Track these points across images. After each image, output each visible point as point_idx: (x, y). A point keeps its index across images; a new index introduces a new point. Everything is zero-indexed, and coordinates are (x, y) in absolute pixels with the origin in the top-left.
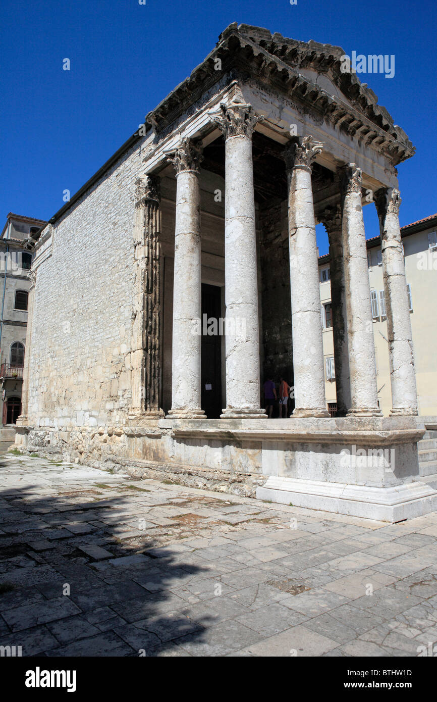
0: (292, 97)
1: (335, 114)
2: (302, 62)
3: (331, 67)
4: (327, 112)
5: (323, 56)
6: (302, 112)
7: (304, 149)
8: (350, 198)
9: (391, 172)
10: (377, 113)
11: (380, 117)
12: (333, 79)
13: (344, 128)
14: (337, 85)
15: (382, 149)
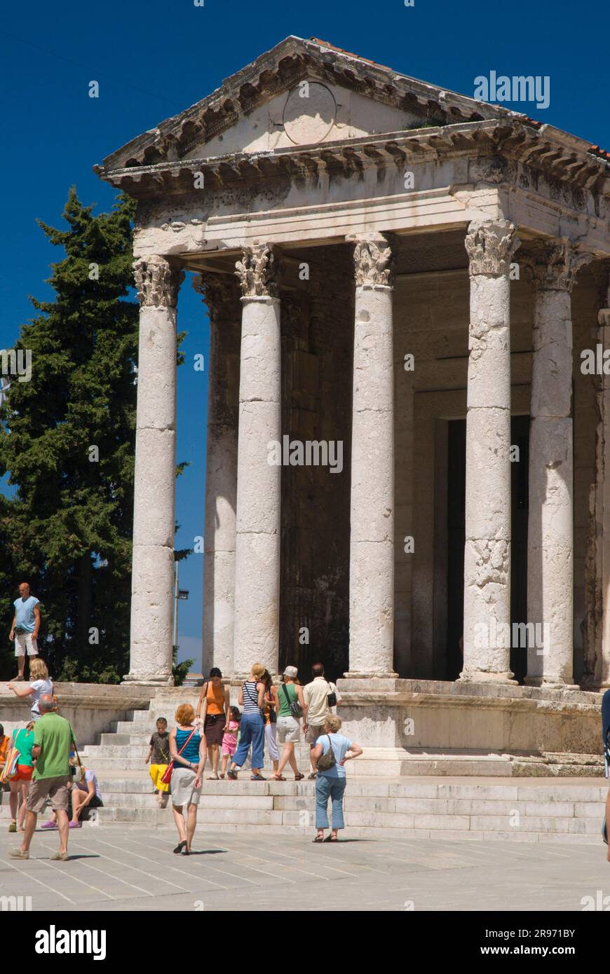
1: (301, 164)
4: (291, 170)
6: (248, 199)
15: (438, 152)
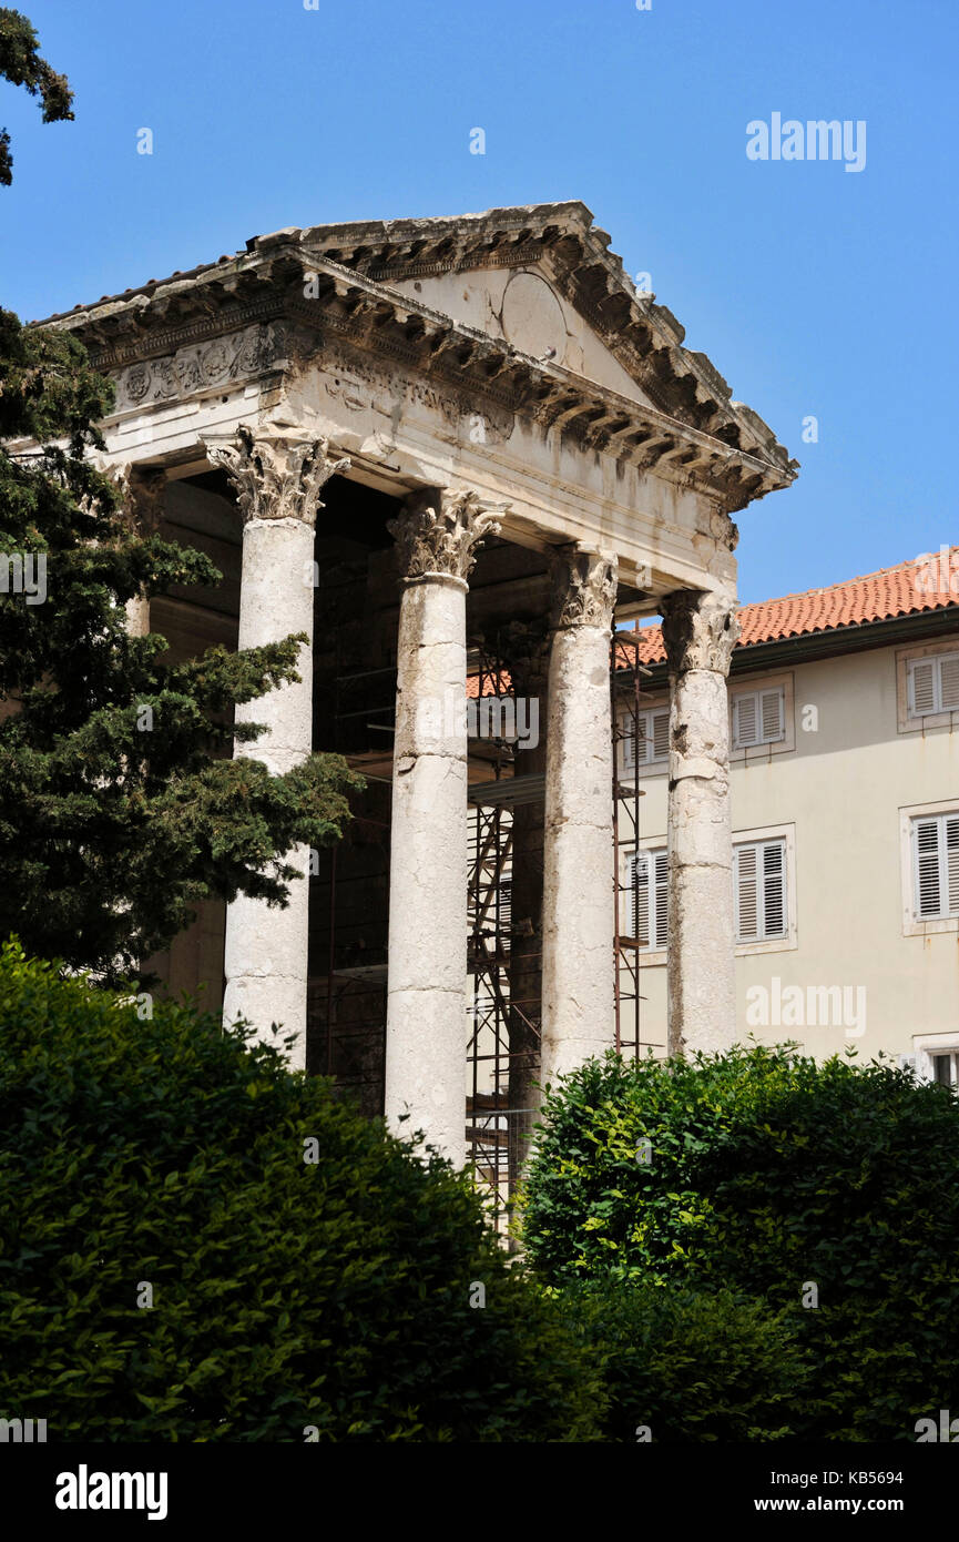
0: (428, 376)
1: (549, 401)
2: (467, 257)
3: (550, 246)
4: (526, 399)
5: (526, 234)
6: (454, 411)
7: (450, 525)
8: (575, 644)
9: (716, 539)
10: (681, 371)
11: (690, 382)
12: (554, 278)
13: (576, 434)
14: (564, 292)
15: (690, 475)
